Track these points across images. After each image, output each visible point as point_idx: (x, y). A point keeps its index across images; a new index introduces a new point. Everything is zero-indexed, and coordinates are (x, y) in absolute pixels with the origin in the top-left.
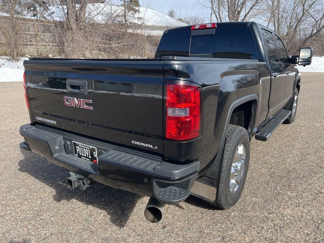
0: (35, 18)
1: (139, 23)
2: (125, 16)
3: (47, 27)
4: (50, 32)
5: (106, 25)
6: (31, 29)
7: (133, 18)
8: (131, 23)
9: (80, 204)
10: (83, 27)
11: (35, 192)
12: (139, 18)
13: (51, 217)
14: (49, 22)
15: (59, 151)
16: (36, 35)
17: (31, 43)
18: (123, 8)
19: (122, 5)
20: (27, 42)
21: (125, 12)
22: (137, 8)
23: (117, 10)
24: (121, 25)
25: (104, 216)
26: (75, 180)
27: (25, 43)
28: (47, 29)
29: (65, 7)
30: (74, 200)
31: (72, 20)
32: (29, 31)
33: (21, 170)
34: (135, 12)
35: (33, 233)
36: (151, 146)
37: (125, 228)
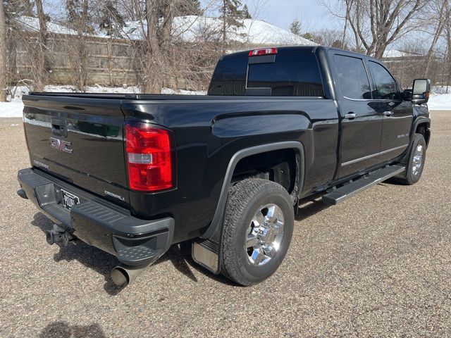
0: (109, 37)
1: (242, 41)
2: (223, 32)
3: (122, 47)
4: (126, 55)
5: (198, 45)
6: (104, 51)
7: (234, 35)
8: (232, 41)
9: (80, 265)
10: (166, 48)
11: (37, 249)
12: (242, 35)
13: (42, 277)
14: (125, 42)
15: (49, 200)
16: (109, 58)
17: (102, 69)
18: (220, 21)
19: (220, 18)
20: (98, 67)
21: (224, 27)
22: (241, 22)
23: (212, 24)
24: (217, 43)
25: (100, 281)
26: (55, 233)
27: (94, 69)
28: (122, 51)
29: (145, 22)
30: (75, 261)
31: (154, 40)
32: (100, 54)
33: (34, 223)
34: (238, 26)
35: (14, 292)
36: (119, 197)
37: (116, 296)
